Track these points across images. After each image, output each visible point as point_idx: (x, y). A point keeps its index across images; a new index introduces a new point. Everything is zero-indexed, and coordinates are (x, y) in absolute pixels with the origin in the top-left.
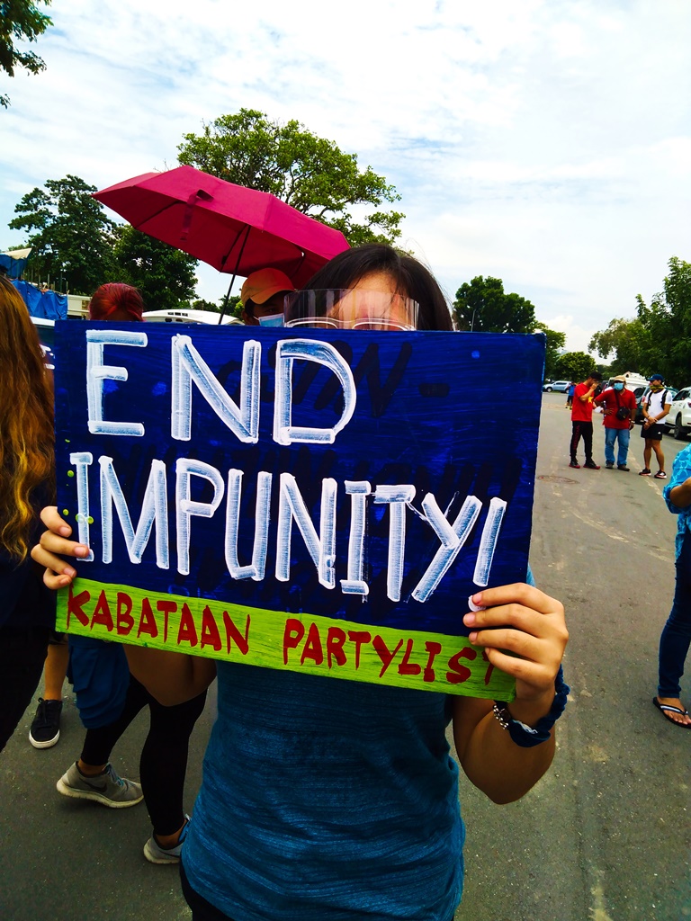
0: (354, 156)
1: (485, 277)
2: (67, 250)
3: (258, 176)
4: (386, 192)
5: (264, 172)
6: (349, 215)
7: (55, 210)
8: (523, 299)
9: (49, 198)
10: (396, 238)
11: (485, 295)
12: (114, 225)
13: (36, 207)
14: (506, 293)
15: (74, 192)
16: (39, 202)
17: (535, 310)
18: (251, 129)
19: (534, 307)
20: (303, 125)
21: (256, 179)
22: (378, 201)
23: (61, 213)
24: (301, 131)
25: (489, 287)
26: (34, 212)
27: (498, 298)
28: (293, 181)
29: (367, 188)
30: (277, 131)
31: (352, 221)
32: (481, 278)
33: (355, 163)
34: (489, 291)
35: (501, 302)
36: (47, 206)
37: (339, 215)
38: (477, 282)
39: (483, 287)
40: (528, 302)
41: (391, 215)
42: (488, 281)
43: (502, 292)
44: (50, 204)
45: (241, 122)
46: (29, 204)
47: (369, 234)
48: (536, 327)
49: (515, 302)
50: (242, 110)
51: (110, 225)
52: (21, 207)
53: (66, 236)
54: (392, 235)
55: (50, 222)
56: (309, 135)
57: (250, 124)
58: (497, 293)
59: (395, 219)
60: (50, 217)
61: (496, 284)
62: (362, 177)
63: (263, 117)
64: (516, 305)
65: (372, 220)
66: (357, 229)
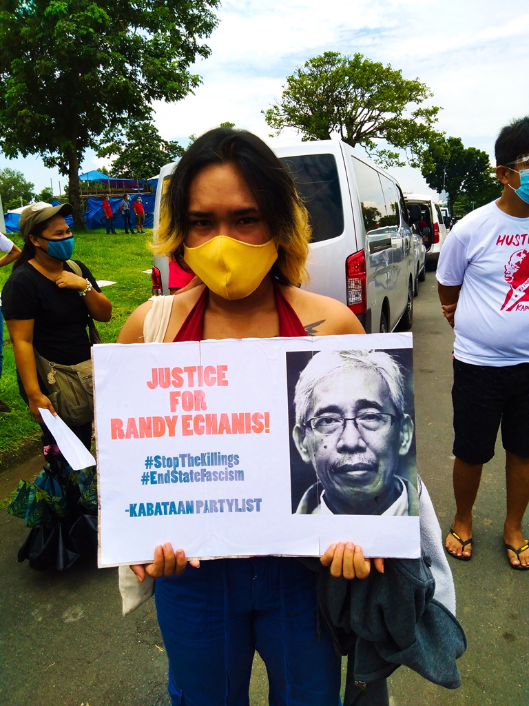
2: (140, 167)
7: (125, 139)
8: (479, 150)
9: (121, 131)
12: (166, 143)
13: (112, 139)
14: (466, 147)
15: (137, 123)
16: (114, 135)
19: (488, 156)
23: (129, 140)
25: (451, 145)
26: (112, 143)
27: (459, 153)
31: (403, 118)
34: (452, 148)
35: (462, 156)
36: (120, 137)
39: (446, 146)
40: (484, 152)
42: (449, 141)
43: (462, 148)
44: (122, 135)
46: (108, 137)
47: (414, 124)
48: (491, 172)
49: (473, 154)
51: (163, 143)
52: (103, 140)
53: (138, 157)
55: (123, 148)
58: (458, 149)
60: (123, 144)
61: (456, 142)
64: (475, 156)
65: (416, 114)
66: (406, 123)
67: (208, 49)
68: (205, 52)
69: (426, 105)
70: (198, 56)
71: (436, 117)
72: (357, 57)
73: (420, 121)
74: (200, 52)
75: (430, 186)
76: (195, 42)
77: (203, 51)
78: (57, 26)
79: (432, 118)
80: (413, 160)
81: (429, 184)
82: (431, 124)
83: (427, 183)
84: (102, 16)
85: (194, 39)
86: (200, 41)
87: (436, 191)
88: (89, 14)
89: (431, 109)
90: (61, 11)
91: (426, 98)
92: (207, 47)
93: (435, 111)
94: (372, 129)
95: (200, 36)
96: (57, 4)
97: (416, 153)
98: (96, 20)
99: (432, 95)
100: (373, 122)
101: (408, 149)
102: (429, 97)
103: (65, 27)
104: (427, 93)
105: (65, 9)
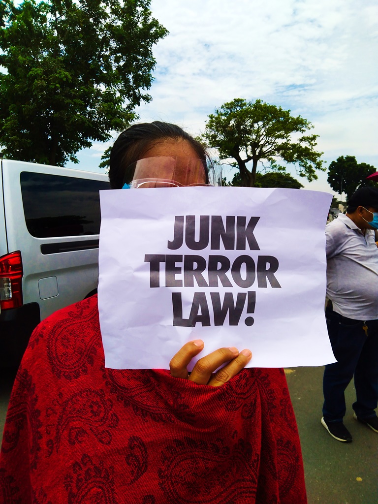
1: (345, 156)
4: (306, 125)
6: (289, 140)
8: (369, 165)
11: (346, 166)
14: (359, 163)
22: (304, 131)
25: (348, 161)
27: (354, 166)
29: (297, 124)
31: (291, 143)
32: (342, 157)
34: (349, 163)
35: (356, 168)
38: (340, 160)
39: (344, 162)
40: (372, 166)
42: (346, 158)
43: (356, 163)
46: (107, 155)
47: (300, 147)
52: (104, 156)
61: (351, 159)
64: (365, 169)
65: (301, 140)
66: (294, 146)
67: (149, 97)
68: (147, 99)
69: (308, 133)
70: (142, 101)
71: (315, 142)
72: (258, 102)
73: (304, 145)
74: (144, 99)
75: (333, 189)
76: (139, 92)
77: (146, 98)
78: (35, 83)
79: (313, 142)
80: (300, 172)
81: (332, 188)
82: (313, 147)
83: (331, 186)
84: (66, 77)
85: (139, 90)
86: (143, 92)
87: (338, 193)
88: (57, 75)
89: (311, 136)
90: (37, 74)
91: (309, 129)
92: (149, 96)
93: (314, 138)
94: (270, 149)
95: (143, 89)
96: (36, 70)
97: (303, 166)
98: (62, 79)
99: (313, 127)
100: (271, 145)
101: (297, 164)
102: (312, 128)
103: (39, 84)
104: (310, 126)
105: (41, 72)
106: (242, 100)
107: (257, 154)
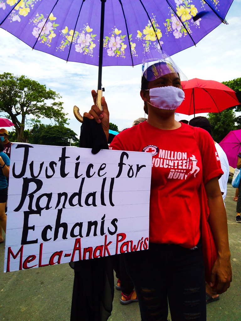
0: (45, 85)
3: (13, 93)
4: (57, 96)
5: (15, 91)
6: (45, 103)
10: (62, 109)
17: (118, 127)
18: (9, 79)
20: (26, 77)
21: (12, 94)
22: (55, 99)
24: (26, 78)
28: (25, 94)
29: (50, 95)
30: (17, 79)
31: (47, 105)
33: (46, 87)
37: (42, 104)
41: (59, 103)
45: (5, 76)
47: (53, 109)
50: (5, 73)
54: (61, 109)
56: (29, 80)
57: (8, 77)
59: (61, 104)
62: (48, 92)
63: (12, 75)
65: (53, 105)
66: (49, 108)
71: (62, 107)
73: (55, 108)
106: (10, 74)
107: (25, 111)
